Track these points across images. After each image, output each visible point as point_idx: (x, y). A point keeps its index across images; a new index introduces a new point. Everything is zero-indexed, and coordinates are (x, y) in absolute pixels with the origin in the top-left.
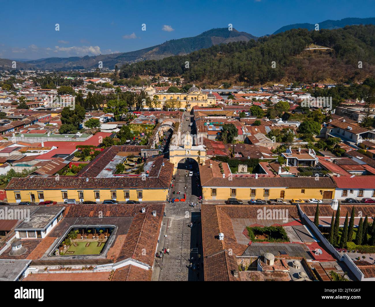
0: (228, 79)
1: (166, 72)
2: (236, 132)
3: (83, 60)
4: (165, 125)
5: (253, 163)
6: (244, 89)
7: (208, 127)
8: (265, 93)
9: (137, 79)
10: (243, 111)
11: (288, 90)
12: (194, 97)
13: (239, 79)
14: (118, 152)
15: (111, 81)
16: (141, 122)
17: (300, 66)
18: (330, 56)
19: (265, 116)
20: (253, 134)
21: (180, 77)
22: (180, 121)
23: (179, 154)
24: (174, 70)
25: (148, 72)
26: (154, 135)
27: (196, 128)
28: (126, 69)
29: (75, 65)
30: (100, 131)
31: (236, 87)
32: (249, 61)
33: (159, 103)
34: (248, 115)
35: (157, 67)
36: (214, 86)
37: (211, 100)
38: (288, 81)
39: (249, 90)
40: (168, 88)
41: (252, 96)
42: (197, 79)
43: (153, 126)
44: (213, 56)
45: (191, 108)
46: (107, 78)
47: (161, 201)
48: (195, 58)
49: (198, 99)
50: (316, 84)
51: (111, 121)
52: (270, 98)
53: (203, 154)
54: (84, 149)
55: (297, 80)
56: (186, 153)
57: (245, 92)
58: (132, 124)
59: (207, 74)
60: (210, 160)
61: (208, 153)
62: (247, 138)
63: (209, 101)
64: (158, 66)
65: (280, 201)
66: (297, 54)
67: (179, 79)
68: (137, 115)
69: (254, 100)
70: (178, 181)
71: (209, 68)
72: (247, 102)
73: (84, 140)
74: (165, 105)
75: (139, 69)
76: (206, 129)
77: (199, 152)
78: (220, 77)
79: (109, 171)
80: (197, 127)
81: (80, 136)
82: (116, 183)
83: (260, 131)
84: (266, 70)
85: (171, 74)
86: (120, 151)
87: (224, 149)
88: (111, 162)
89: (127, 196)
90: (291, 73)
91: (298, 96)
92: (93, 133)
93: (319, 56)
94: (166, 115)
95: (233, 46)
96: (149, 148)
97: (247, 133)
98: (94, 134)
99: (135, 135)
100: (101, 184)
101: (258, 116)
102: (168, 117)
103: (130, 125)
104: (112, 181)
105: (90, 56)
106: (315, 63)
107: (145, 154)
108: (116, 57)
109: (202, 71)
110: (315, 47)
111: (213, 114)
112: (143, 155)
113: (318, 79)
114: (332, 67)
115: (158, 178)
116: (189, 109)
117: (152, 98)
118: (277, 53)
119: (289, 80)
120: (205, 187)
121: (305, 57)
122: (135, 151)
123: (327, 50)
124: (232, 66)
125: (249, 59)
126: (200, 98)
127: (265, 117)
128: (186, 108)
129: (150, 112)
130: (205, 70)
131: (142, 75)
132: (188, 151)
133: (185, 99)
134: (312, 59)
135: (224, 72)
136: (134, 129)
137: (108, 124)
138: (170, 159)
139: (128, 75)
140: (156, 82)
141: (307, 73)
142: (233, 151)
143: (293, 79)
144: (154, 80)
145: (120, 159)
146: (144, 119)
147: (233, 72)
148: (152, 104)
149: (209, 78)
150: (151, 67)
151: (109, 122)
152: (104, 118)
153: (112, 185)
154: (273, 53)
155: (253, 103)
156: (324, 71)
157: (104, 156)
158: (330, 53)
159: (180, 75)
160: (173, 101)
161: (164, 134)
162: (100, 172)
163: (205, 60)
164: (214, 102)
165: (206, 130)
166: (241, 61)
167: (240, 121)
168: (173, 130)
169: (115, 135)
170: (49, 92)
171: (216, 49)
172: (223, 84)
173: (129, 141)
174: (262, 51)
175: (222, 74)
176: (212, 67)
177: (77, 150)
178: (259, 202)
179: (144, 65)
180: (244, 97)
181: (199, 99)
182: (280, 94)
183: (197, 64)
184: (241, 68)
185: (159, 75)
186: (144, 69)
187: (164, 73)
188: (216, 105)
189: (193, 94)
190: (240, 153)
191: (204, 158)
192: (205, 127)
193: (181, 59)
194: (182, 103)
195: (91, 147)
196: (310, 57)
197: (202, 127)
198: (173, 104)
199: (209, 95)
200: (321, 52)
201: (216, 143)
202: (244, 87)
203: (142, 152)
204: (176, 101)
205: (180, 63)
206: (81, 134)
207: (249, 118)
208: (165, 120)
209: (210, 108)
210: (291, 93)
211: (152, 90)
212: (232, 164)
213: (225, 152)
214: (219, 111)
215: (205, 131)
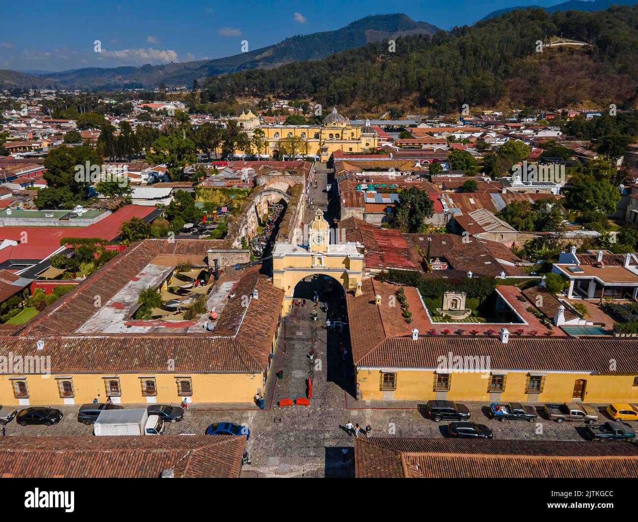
0: (398, 102)
1: (284, 91)
2: (430, 207)
3: (142, 72)
4: (269, 190)
5: (481, 288)
6: (428, 121)
7: (365, 195)
8: (469, 127)
9: (231, 103)
10: (435, 161)
11: (512, 122)
12: (334, 132)
13: (418, 102)
14: (154, 255)
15: (186, 107)
16: (223, 184)
17: (535, 77)
18: (590, 58)
19: (481, 171)
20: (465, 210)
21: (309, 100)
22: (304, 182)
23: (298, 265)
24: (299, 87)
25: (253, 91)
26: (243, 214)
27: (339, 197)
28: (213, 85)
29: (127, 82)
30: (130, 203)
31: (413, 116)
32: (436, 67)
33: (265, 144)
34: (445, 170)
35: (268, 83)
36: (371, 115)
37: (368, 138)
38: (510, 105)
39: (439, 122)
40: (286, 117)
41: (446, 133)
42: (340, 101)
43: (246, 191)
44: (369, 61)
45: (329, 156)
46: (178, 103)
47: (242, 404)
48: (337, 65)
49: (342, 137)
50: (563, 111)
51: (163, 181)
52: (482, 136)
53: (357, 265)
54: (80, 245)
55: (528, 104)
56: (313, 262)
57: (433, 126)
58: (201, 188)
59: (360, 93)
60: (375, 282)
61: (368, 263)
62: (453, 220)
63: (364, 141)
64: (270, 81)
65: (579, 414)
66: (528, 55)
67: (307, 104)
68: (219, 168)
69: (451, 139)
70: (294, 333)
71: (362, 82)
72: (438, 144)
73: (87, 225)
74: (278, 150)
75: (235, 86)
76: (360, 199)
77: (347, 261)
78: (384, 98)
79: (118, 310)
80: (342, 194)
81: (80, 215)
82: (118, 355)
83: (480, 205)
84: (470, 84)
85: (293, 94)
86: (161, 252)
87: (406, 250)
88: (131, 282)
89: (150, 389)
90: (517, 91)
91: (536, 132)
92: (110, 207)
93: (568, 57)
94: (274, 169)
95: (405, 43)
96: (228, 246)
97: (453, 210)
98: (114, 211)
99: (206, 212)
100: (76, 358)
101: (467, 171)
102: (279, 174)
103: (198, 189)
104: (109, 348)
105: (153, 65)
106: (561, 72)
107: (216, 261)
108: (198, 66)
109: (350, 88)
110: (561, 42)
111: (373, 167)
112: (211, 263)
113: (566, 102)
114: (593, 78)
115: (236, 341)
116: (325, 158)
117: (251, 134)
118: (490, 52)
119: (512, 103)
120: (363, 369)
121: (542, 60)
122: (197, 254)
123: (583, 47)
124: (406, 78)
125: (438, 64)
126: (347, 135)
127: (482, 173)
128: (319, 154)
129: (246, 163)
130: (355, 85)
131: (240, 96)
132: (320, 259)
133: (317, 136)
134: (556, 63)
135: (390, 88)
136: (205, 198)
137: (155, 187)
138: (275, 277)
139: (217, 96)
140: (265, 108)
141: (547, 90)
142: (428, 254)
143: (519, 102)
144: (262, 105)
145: (157, 275)
146: (230, 177)
147: (407, 88)
148: (251, 146)
149: (363, 100)
150: (257, 82)
151: (159, 181)
152: (150, 174)
153: (108, 362)
154: (483, 53)
155: (451, 146)
156: (578, 87)
157: (115, 268)
158: (589, 53)
159: (310, 96)
160: (293, 141)
161: (270, 210)
162: (92, 314)
163: (354, 70)
164: (374, 143)
165: (360, 201)
166: (423, 67)
167: (430, 180)
168: (287, 201)
169: (161, 211)
170: (62, 125)
171: (375, 48)
172: (388, 110)
173: (190, 225)
174: (462, 49)
175: (387, 92)
176: (369, 80)
177: (63, 248)
178: (516, 413)
179: (245, 78)
180: (431, 134)
181: (344, 138)
182: (499, 129)
183: (340, 76)
184: (423, 81)
185: (271, 96)
186: (244, 86)
187: (280, 93)
188: (378, 149)
189: (331, 127)
190: (443, 259)
191: (358, 276)
192: (358, 194)
193: (311, 67)
194: (310, 144)
195: (97, 241)
196: (552, 61)
197: (351, 194)
198: (294, 148)
199: (365, 130)
200: (572, 51)
201: (386, 235)
202: (427, 117)
203: (209, 256)
204: (299, 141)
205: (309, 75)
206: (85, 211)
207: (449, 176)
208: (272, 179)
209: (367, 154)
210: (519, 127)
211: (252, 119)
212: (428, 291)
213: (409, 259)
214: (386, 161)
215: (358, 205)
